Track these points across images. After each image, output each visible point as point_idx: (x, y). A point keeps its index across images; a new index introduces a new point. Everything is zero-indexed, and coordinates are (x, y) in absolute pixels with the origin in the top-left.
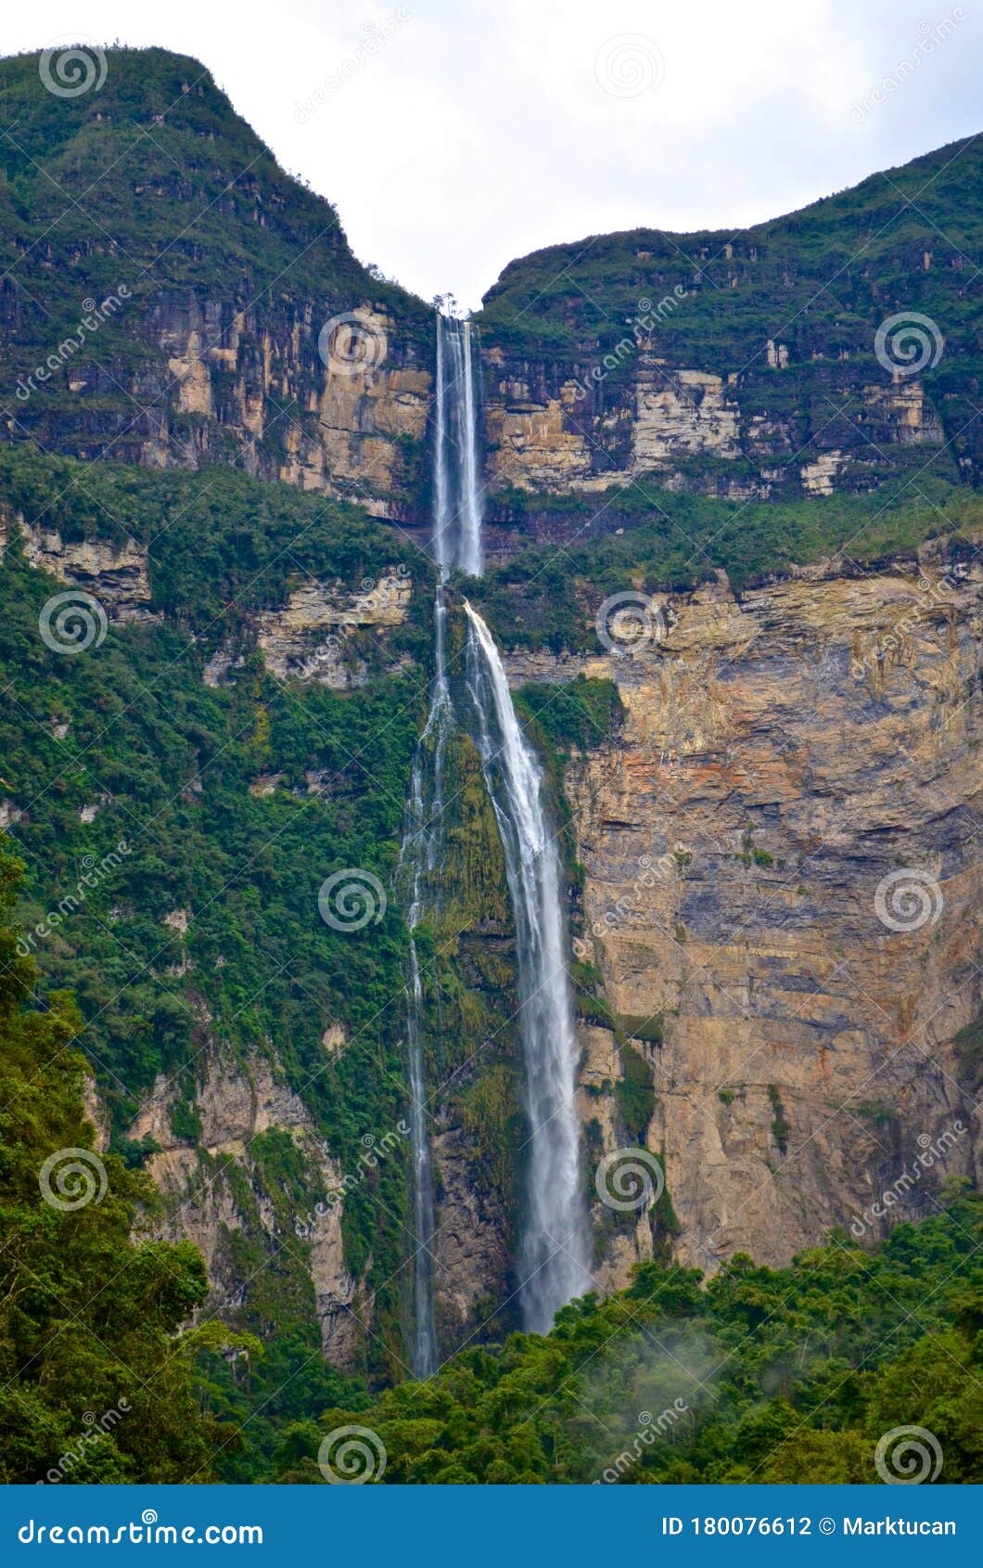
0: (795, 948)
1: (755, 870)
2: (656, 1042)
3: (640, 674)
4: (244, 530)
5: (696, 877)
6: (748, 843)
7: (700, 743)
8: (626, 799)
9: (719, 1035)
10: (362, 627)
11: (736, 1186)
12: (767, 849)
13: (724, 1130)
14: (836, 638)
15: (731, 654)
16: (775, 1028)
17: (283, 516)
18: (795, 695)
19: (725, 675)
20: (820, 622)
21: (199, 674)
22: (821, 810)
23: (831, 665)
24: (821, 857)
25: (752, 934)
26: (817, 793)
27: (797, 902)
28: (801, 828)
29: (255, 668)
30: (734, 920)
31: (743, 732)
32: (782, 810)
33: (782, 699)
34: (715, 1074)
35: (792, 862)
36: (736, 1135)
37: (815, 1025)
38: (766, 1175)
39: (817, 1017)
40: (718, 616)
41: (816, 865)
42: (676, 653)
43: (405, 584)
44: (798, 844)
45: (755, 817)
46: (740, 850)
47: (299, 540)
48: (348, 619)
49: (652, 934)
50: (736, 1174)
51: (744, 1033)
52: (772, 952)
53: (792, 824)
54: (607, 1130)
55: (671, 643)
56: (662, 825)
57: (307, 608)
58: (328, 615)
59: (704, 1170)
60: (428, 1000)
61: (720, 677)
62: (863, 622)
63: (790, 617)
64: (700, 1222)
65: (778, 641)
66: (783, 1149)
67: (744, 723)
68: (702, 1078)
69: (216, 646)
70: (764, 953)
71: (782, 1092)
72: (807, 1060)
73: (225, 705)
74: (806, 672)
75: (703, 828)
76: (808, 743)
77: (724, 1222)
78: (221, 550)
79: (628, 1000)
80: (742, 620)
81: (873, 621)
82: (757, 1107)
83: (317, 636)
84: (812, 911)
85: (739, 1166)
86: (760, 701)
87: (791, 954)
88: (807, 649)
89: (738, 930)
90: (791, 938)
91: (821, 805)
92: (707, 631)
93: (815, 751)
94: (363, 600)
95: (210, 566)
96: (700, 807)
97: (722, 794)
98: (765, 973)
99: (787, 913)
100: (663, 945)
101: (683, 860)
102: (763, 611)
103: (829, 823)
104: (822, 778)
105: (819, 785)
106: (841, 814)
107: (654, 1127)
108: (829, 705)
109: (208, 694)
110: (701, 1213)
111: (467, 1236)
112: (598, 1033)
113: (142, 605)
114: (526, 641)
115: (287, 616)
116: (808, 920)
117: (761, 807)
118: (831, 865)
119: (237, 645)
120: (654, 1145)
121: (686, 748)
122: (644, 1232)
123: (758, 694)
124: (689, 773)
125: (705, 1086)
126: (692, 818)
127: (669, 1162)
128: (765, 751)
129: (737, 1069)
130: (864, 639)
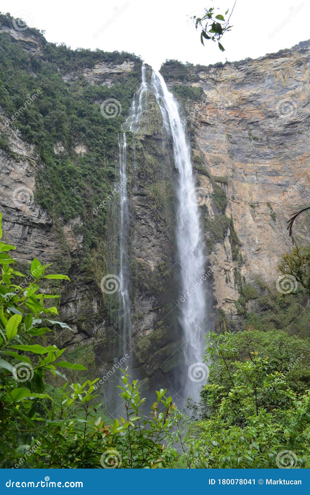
0: (269, 164)
1: (253, 142)
2: (226, 183)
3: (210, 88)
5: (234, 143)
6: (250, 134)
7: (230, 104)
8: (208, 117)
9: (248, 188)
10: (119, 74)
11: (259, 230)
12: (256, 136)
13: (254, 216)
14: (269, 74)
15: (237, 82)
16: (267, 187)
18: (259, 91)
19: (236, 88)
20: (263, 71)
22: (272, 121)
23: (269, 81)
24: (274, 136)
25: (256, 160)
26: (270, 117)
27: (268, 151)
28: (266, 128)
30: (249, 156)
31: (244, 102)
32: (259, 123)
33: (254, 92)
34: (248, 199)
35: (265, 139)
36: (258, 218)
37: (280, 185)
38: (270, 228)
39: (280, 182)
40: (232, 72)
41: (273, 139)
42: (220, 82)
43: (132, 63)
44: (265, 133)
45: (251, 127)
46: (248, 136)
48: (114, 71)
49: (221, 155)
50: (259, 227)
51: (256, 187)
52: (262, 165)
53: (263, 127)
54: (210, 208)
55: (218, 79)
56: (222, 127)
58: (108, 70)
59: (247, 226)
61: (235, 89)
62: (276, 68)
63: (254, 71)
64: (248, 243)
65: (250, 77)
66: (274, 220)
67: (243, 99)
68: (244, 199)
69: (67, 72)
70: (260, 166)
71: (271, 204)
72: (278, 195)
74: (261, 86)
75: (235, 129)
76: (265, 103)
77: (257, 242)
79: (216, 172)
80: (239, 73)
81: (279, 68)
82: (263, 208)
83: (105, 76)
84: (273, 153)
85: (259, 224)
86: (248, 94)
87: (268, 165)
88: (260, 79)
89: (250, 160)
90: (267, 162)
91: (271, 120)
92: (230, 76)
93: (268, 104)
94: (118, 66)
96: (233, 122)
97: (240, 119)
98: (261, 171)
99: (266, 155)
100: (226, 158)
101: (229, 137)
102: (245, 70)
103: (275, 125)
104: (271, 111)
105: (270, 114)
106: (278, 121)
107: (228, 210)
108: (270, 92)
110: (248, 239)
111: (152, 238)
112: (203, 177)
114: (172, 77)
115: (94, 70)
116: (272, 156)
117: (252, 123)
118: (277, 138)
119: (75, 73)
120: (228, 215)
121: (226, 105)
122: (227, 243)
123: (247, 92)
124: (228, 113)
125: (245, 202)
126: (231, 126)
127: (234, 222)
128: (251, 107)
129: (255, 198)
130: (278, 73)
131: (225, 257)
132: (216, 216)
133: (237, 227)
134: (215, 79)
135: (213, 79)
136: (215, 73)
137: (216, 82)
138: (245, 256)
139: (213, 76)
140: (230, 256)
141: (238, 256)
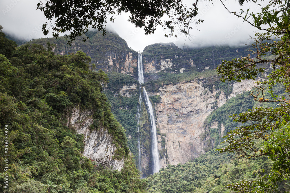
1: (176, 116)
2: (166, 136)
3: (163, 94)
4: (118, 79)
5: (169, 117)
6: (175, 113)
7: (170, 102)
8: (161, 109)
9: (172, 135)
10: (131, 90)
11: (175, 152)
12: (177, 114)
13: (173, 146)
14: (185, 90)
15: (173, 92)
16: (179, 134)
17: (122, 77)
18: (180, 96)
19: (172, 94)
20: (183, 88)
21: (113, 96)
23: (184, 93)
24: (184, 115)
25: (176, 124)
26: (183, 108)
28: (181, 112)
29: (120, 95)
30: (174, 122)
31: (175, 101)
32: (179, 110)
33: (179, 97)
34: (172, 140)
35: (180, 115)
36: (175, 147)
38: (178, 151)
40: (171, 88)
41: (183, 116)
43: (136, 85)
45: (176, 110)
46: (174, 114)
47: (124, 80)
49: (165, 124)
50: (175, 151)
51: (175, 135)
52: (178, 126)
53: (180, 111)
54: (160, 147)
55: (166, 91)
56: (166, 112)
57: (125, 88)
58: (128, 89)
59: (171, 151)
60: (140, 133)
61: (172, 95)
62: (188, 88)
63: (180, 88)
65: (178, 90)
66: (180, 148)
68: (171, 140)
69: (115, 92)
70: (177, 126)
71: (180, 142)
72: (183, 138)
73: (116, 99)
74: (181, 94)
75: (170, 112)
76: (182, 102)
77: (174, 157)
78: (116, 82)
79: (163, 132)
80: (174, 88)
81: (189, 88)
82: (177, 143)
83: (127, 91)
84: (183, 121)
87: (180, 126)
88: (182, 91)
89: (174, 123)
90: (180, 124)
91: (184, 109)
93: (183, 103)
94: (131, 87)
95: (114, 83)
96: (170, 109)
97: (172, 108)
98: (178, 128)
99: (180, 121)
101: (168, 115)
102: (177, 87)
103: (185, 111)
105: (183, 107)
107: (166, 146)
108: (185, 98)
109: (114, 98)
110: (171, 156)
111: (145, 159)
112: (159, 136)
113: (107, 88)
114: (150, 91)
115: (123, 89)
116: (182, 122)
117: (177, 109)
118: (185, 116)
119: (117, 92)
120: (166, 148)
121: (168, 103)
122: (165, 158)
123: (176, 96)
124: (169, 106)
125: (171, 141)
126: (169, 111)
127: (167, 150)
128: (177, 103)
129: (175, 139)
130: (188, 90)
131: (164, 163)
132: (162, 149)
133: (168, 152)
134: (165, 91)
135: (164, 91)
136: (165, 88)
137: (165, 92)
138: (170, 161)
139: (164, 90)
140: (165, 162)
141: (168, 162)
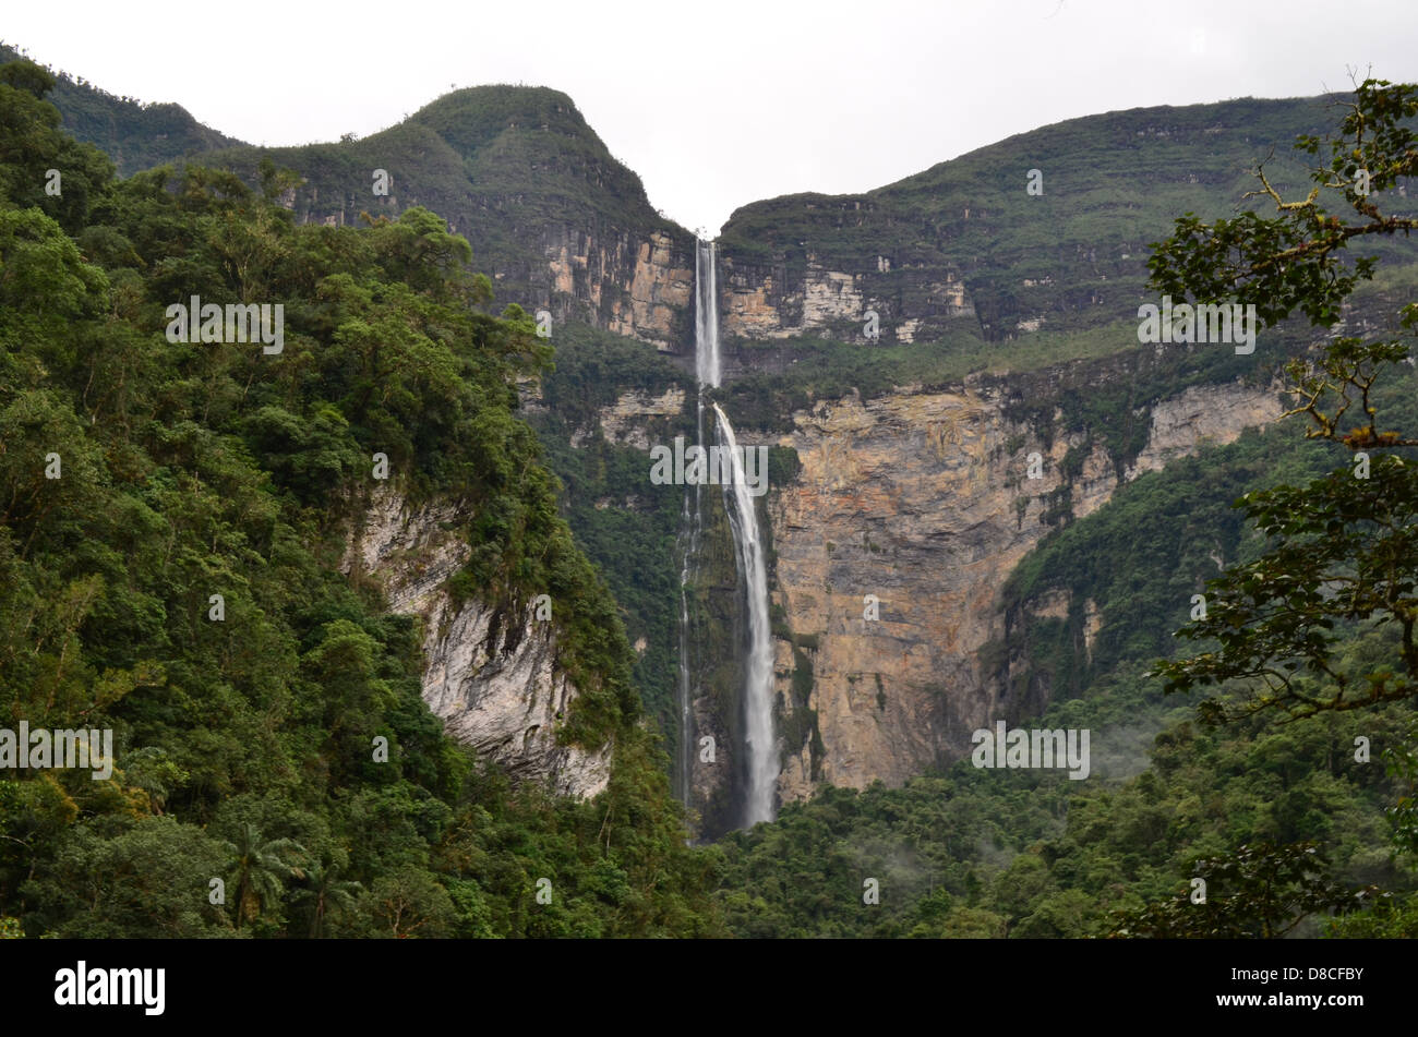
0: (892, 597)
1: (870, 554)
2: (815, 648)
3: (810, 445)
4: (594, 361)
5: (837, 557)
6: (866, 539)
7: (842, 484)
8: (801, 514)
9: (849, 645)
10: (657, 416)
11: (856, 728)
12: (877, 543)
13: (850, 698)
14: (918, 427)
15: (860, 434)
16: (879, 642)
17: (615, 354)
18: (895, 458)
19: (855, 446)
20: (909, 418)
21: (568, 440)
22: (907, 522)
23: (915, 442)
24: (907, 548)
25: (869, 589)
26: (906, 513)
27: (893, 572)
28: (896, 532)
29: (599, 438)
30: (857, 582)
31: (866, 478)
32: (886, 521)
33: (888, 460)
34: (846, 667)
35: (890, 550)
36: (857, 701)
37: (902, 640)
38: (873, 723)
39: (903, 636)
40: (853, 413)
41: (904, 552)
42: (829, 434)
43: (681, 392)
44: (894, 541)
45: (871, 525)
46: (862, 543)
47: (625, 368)
48: (650, 411)
49: (813, 589)
50: (857, 722)
51: (863, 644)
53: (891, 530)
54: (787, 696)
55: (826, 428)
56: (820, 529)
57: (628, 405)
58: (639, 409)
59: (839, 719)
60: (691, 624)
61: (853, 447)
62: (933, 419)
63: (893, 415)
64: (836, 749)
65: (885, 429)
66: (883, 709)
67: (866, 473)
68: (839, 669)
69: (577, 425)
71: (883, 677)
72: (897, 660)
73: (582, 458)
74: (901, 446)
75: (842, 530)
76: (901, 485)
77: (850, 749)
78: (582, 373)
79: (800, 625)
80: (866, 416)
81: (938, 418)
82: (868, 685)
83: (633, 421)
84: (900, 577)
85: (858, 718)
86: (875, 461)
87: (889, 601)
88: (902, 433)
89: (860, 588)
90: (890, 592)
91: (907, 519)
92: (848, 422)
93: (905, 489)
94: (657, 401)
95: (575, 381)
96: (841, 519)
97: (853, 512)
99: (887, 578)
100: (819, 596)
101: (830, 547)
102: (878, 411)
103: (912, 529)
104: (909, 505)
105: (906, 508)
106: (919, 525)
107: (813, 696)
108: (915, 464)
109: (573, 452)
110: (837, 743)
112: (784, 643)
113: (538, 402)
114: (748, 425)
115: (616, 409)
116: (899, 582)
117: (875, 519)
118: (912, 553)
119: (589, 425)
120: (812, 706)
121: (834, 486)
122: (806, 754)
123: (874, 457)
124: (835, 500)
125: (841, 673)
126: (837, 525)
127: (820, 715)
128: (877, 489)
129: (858, 664)
130: (933, 428)
131: (801, 778)
132: (794, 710)
133: (823, 723)
134: (822, 427)
135: (818, 427)
136: (823, 414)
137: (822, 432)
138: (830, 771)
139: (819, 421)
140: (808, 774)
141: (820, 774)
